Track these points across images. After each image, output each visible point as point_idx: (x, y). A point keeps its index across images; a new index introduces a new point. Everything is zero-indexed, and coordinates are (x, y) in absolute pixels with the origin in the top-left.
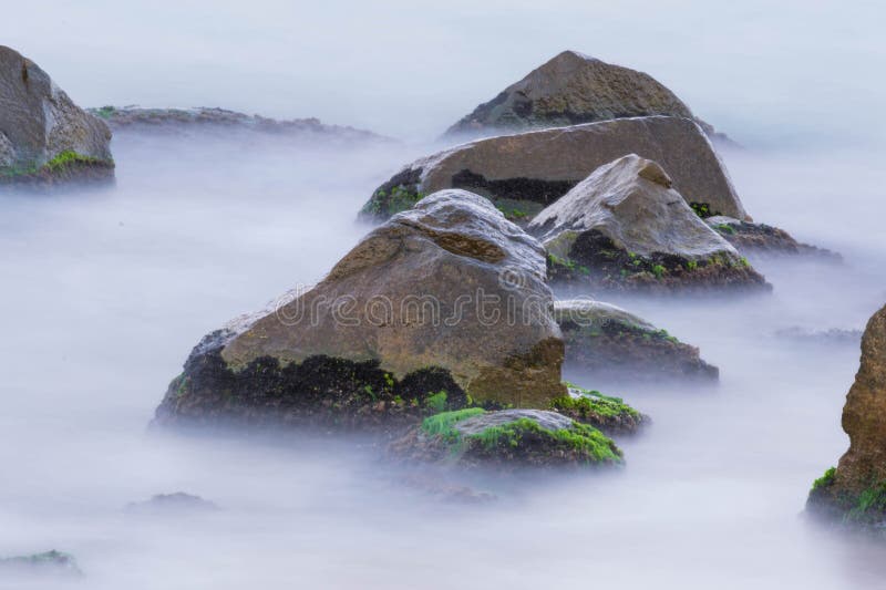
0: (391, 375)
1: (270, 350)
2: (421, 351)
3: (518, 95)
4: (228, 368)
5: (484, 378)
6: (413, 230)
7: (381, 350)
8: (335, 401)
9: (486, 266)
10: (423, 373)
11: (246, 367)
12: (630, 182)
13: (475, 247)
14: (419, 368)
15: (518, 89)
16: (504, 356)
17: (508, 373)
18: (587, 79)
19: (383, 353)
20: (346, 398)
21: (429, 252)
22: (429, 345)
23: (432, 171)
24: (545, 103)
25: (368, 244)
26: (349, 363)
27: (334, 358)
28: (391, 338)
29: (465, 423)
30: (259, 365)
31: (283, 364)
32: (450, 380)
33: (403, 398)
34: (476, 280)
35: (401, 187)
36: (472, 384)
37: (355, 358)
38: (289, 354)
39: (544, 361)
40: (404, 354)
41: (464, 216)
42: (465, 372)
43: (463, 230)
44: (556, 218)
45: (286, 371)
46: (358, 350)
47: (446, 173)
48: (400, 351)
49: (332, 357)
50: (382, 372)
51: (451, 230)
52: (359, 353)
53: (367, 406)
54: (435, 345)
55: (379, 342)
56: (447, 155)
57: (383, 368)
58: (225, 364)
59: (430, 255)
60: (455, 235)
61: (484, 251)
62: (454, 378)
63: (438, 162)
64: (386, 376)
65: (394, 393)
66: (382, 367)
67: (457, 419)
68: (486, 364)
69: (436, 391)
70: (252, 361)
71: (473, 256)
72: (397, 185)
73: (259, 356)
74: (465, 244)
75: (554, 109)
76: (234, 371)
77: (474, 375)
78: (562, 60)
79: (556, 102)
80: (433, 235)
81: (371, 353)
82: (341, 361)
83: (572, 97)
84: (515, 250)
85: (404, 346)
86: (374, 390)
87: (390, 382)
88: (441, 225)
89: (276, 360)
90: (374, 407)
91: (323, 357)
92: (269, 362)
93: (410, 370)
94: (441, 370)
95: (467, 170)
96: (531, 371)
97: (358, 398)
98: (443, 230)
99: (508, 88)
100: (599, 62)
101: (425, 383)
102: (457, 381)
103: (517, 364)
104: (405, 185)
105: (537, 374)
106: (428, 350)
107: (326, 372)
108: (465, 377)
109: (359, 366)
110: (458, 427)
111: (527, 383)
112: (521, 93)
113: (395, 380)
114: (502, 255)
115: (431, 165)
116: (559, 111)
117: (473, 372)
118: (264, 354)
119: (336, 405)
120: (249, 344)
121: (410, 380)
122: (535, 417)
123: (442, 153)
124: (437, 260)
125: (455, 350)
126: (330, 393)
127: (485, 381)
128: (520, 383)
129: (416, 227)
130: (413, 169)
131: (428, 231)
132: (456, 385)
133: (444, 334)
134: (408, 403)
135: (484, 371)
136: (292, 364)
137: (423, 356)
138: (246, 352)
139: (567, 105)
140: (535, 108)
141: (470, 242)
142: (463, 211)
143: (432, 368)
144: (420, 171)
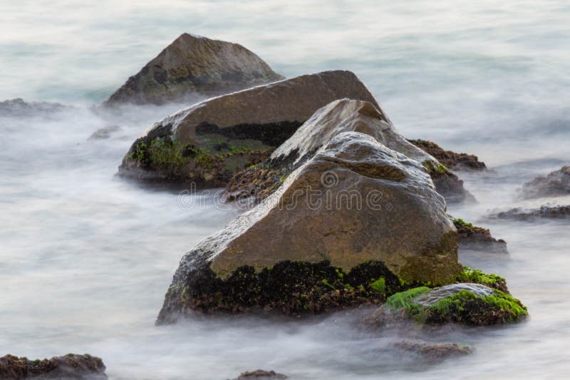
0: (340, 270)
1: (248, 261)
2: (359, 250)
3: (156, 68)
4: (217, 277)
5: (409, 265)
6: (335, 164)
7: (329, 252)
8: (301, 293)
9: (395, 184)
10: (364, 266)
11: (231, 275)
12: (353, 118)
13: (383, 171)
14: (361, 263)
15: (156, 64)
16: (421, 248)
17: (425, 260)
18: (201, 52)
19: (330, 254)
20: (310, 290)
21: (351, 178)
22: (365, 246)
23: (180, 125)
24: (175, 72)
25: (304, 177)
26: (308, 265)
27: (296, 262)
28: (335, 243)
29: (420, 298)
30: (240, 273)
31: (258, 270)
32: (386, 269)
33: (351, 285)
34: (392, 196)
35: (158, 138)
36: (402, 271)
37: (312, 260)
38: (262, 262)
39: (447, 248)
40: (346, 254)
41: (368, 150)
42: (396, 262)
43: (371, 160)
44: (298, 149)
45: (261, 275)
46: (313, 254)
47: (191, 126)
48: (343, 252)
49: (294, 261)
50: (333, 269)
51: (363, 161)
52: (314, 256)
53: (326, 294)
54: (369, 245)
55: (327, 247)
56: (188, 113)
57: (333, 266)
58: (215, 275)
59: (353, 181)
60: (367, 164)
61: (389, 174)
62: (388, 267)
63: (183, 118)
64: (337, 271)
65: (345, 283)
66: (332, 264)
67: (413, 296)
68: (410, 255)
69: (377, 278)
70: (234, 270)
71: (384, 178)
72: (155, 138)
73: (240, 266)
74: (375, 170)
75: (181, 75)
76: (222, 279)
77: (403, 264)
78: (181, 40)
79: (182, 70)
80: (350, 166)
81: (322, 255)
82: (301, 264)
83: (193, 66)
84: (410, 171)
85: (346, 248)
86: (330, 282)
87: (341, 275)
88: (352, 158)
89: (252, 268)
90: (332, 295)
91: (288, 262)
92: (247, 270)
93: (354, 265)
94: (377, 262)
95: (205, 122)
96: (441, 257)
97: (318, 289)
98: (355, 161)
99: (148, 64)
100: (207, 39)
101: (367, 273)
102: (391, 269)
103: (431, 252)
104: (161, 137)
105: (444, 258)
106: (365, 249)
107: (291, 273)
108: (395, 266)
109: (315, 266)
110: (416, 302)
111: (439, 265)
112: (157, 66)
113: (344, 273)
114: (403, 175)
115: (179, 121)
116: (184, 76)
117: (401, 261)
118: (243, 265)
119: (302, 295)
120: (230, 258)
121: (355, 272)
122: (469, 289)
123: (184, 112)
124: (359, 184)
125: (385, 247)
126: (297, 288)
127: (411, 267)
128: (434, 266)
129: (336, 161)
130: (164, 125)
131: (345, 163)
132: (390, 272)
133: (375, 236)
134: (356, 289)
135: (409, 260)
136: (265, 270)
137: (360, 253)
138: (229, 264)
139: (190, 72)
140: (169, 76)
141: (378, 168)
142: (365, 147)
143: (370, 262)
144: (170, 126)
